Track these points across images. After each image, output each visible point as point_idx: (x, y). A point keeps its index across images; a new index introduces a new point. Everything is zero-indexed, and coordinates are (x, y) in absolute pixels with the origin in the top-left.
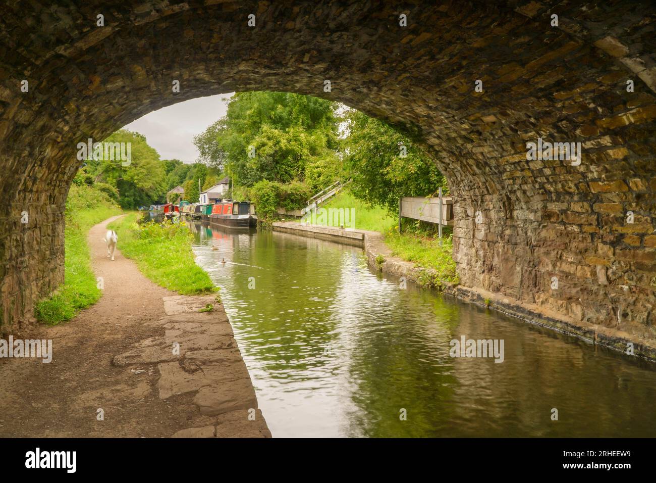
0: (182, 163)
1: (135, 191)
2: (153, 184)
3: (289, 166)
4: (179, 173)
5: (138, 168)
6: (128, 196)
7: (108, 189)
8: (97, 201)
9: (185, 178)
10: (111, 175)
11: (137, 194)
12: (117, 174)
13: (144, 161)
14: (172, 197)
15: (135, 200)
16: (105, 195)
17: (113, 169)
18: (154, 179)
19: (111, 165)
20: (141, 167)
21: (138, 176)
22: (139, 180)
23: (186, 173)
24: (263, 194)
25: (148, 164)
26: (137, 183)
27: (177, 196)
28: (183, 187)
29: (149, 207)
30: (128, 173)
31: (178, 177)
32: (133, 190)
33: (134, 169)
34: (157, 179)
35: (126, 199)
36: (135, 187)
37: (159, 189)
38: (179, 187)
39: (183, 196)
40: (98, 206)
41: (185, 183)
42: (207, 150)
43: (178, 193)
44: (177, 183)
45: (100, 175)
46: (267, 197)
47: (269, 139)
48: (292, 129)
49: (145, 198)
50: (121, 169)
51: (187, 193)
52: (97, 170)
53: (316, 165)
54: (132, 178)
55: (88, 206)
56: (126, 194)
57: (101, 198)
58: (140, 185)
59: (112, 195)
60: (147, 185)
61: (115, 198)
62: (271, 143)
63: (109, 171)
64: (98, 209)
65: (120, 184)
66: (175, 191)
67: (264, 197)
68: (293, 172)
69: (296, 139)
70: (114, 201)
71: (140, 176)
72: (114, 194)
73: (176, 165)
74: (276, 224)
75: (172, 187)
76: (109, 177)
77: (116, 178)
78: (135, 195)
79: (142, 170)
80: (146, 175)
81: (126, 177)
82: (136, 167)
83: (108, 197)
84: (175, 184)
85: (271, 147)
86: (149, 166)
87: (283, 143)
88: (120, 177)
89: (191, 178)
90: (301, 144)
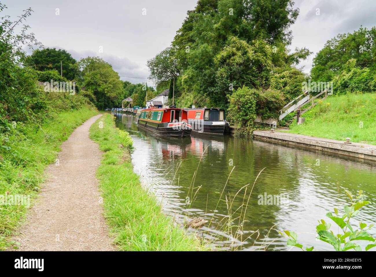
0: (131, 83)
1: (105, 98)
2: (116, 94)
3: (253, 76)
4: (129, 89)
5: (107, 84)
6: (100, 102)
7: (89, 96)
8: (81, 103)
9: (132, 92)
10: (91, 88)
11: (106, 100)
12: (94, 87)
13: (111, 79)
14: (125, 104)
15: (104, 105)
16: (87, 99)
17: (92, 84)
18: (117, 91)
19: (91, 81)
20: (109, 83)
21: (107, 89)
22: (108, 92)
23: (133, 90)
24: (246, 101)
25: (114, 81)
26: (106, 94)
27: (128, 103)
28: (132, 98)
29: (111, 109)
30: (101, 87)
31: (128, 92)
32: (104, 98)
33: (105, 84)
34: (119, 91)
35: (100, 103)
36: (105, 96)
37: (119, 98)
38: (129, 98)
39: (132, 103)
40: (81, 108)
41: (133, 95)
42: (156, 71)
43: (129, 101)
44: (128, 95)
45: (84, 87)
46: (250, 105)
47: (238, 49)
48: (258, 41)
49: (111, 103)
50: (97, 84)
51: (134, 102)
52: (82, 84)
53: (281, 75)
54: (104, 90)
55: (73, 107)
56: (100, 100)
57: (84, 101)
58: (108, 95)
59: (92, 100)
60: (113, 95)
61: (94, 102)
62: (239, 53)
63: (89, 85)
64: (81, 110)
65: (96, 93)
66: (127, 100)
67: (247, 104)
68: (257, 82)
69: (262, 50)
70: (93, 104)
71: (109, 89)
72: (93, 99)
73: (128, 85)
74: (257, 132)
75: (125, 98)
76: (89, 89)
77: (93, 90)
78: (105, 101)
79: (110, 85)
80: (112, 88)
81: (99, 89)
82: (106, 83)
83: (89, 101)
84: (126, 96)
85: (240, 57)
86: (114, 82)
87: (251, 54)
88: (96, 89)
89: (136, 92)
90: (266, 55)
